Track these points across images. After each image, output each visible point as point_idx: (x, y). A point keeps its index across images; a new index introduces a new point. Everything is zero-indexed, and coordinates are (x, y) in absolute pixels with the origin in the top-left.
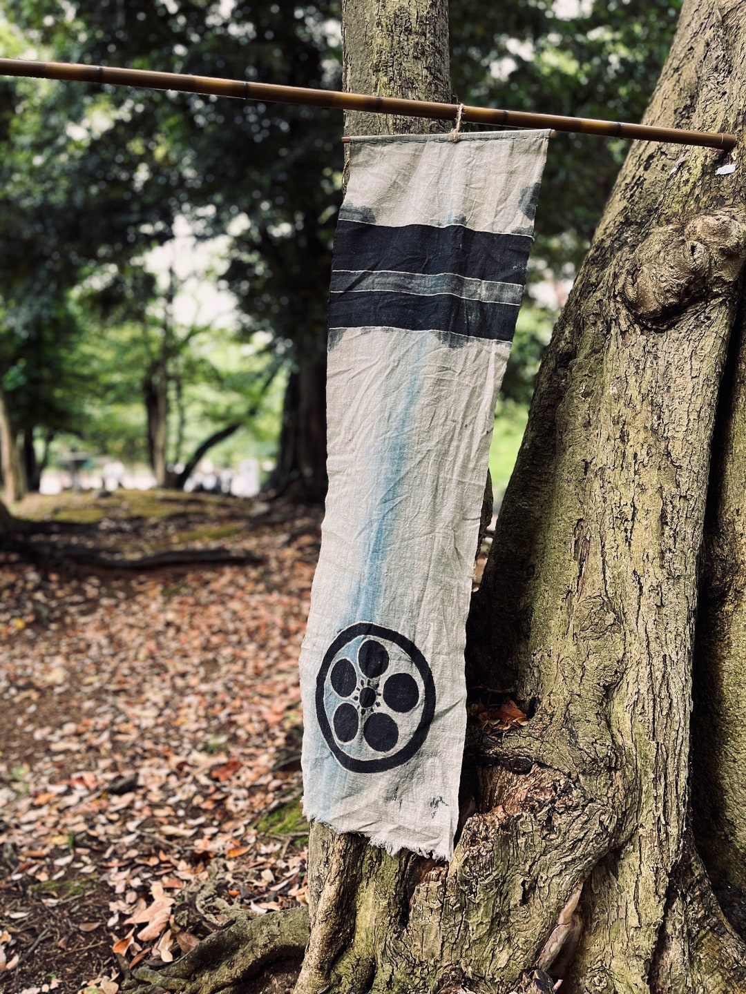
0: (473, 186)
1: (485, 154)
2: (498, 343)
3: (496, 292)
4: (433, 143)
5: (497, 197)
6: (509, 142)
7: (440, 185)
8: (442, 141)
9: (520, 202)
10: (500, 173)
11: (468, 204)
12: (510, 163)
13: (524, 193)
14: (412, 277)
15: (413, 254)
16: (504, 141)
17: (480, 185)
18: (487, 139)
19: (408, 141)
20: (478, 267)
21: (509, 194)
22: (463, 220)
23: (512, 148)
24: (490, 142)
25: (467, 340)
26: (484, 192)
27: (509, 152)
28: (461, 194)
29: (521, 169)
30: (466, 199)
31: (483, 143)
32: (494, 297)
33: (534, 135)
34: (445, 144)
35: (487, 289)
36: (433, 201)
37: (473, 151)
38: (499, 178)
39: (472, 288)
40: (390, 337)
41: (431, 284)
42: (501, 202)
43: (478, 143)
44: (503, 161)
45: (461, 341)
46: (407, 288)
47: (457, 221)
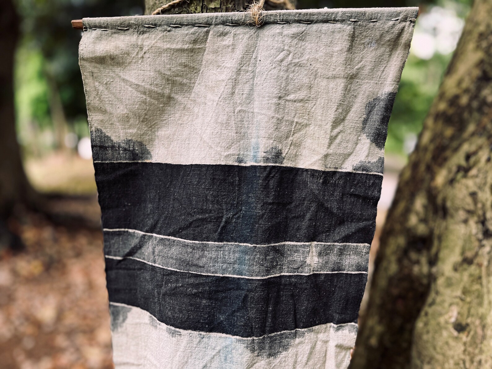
0: (291, 97)
1: (309, 45)
2: (338, 329)
3: (333, 258)
4: (221, 28)
5: (331, 115)
6: (348, 28)
7: (237, 97)
8: (236, 24)
9: (365, 122)
10: (334, 77)
11: (284, 128)
12: (348, 62)
13: (370, 107)
14: (204, 248)
15: (203, 211)
16: (338, 25)
17: (301, 95)
18: (310, 22)
19: (180, 25)
20: (305, 223)
21: (347, 112)
22: (278, 155)
23: (353, 37)
24: (315, 27)
25: (295, 335)
26: (309, 105)
27: (346, 44)
28: (271, 113)
29: (366, 71)
30: (280, 121)
31: (302, 27)
32: (330, 265)
33: (390, 16)
34: (240, 30)
35: (320, 254)
36: (228, 124)
37: (288, 40)
38: (332, 85)
39: (298, 257)
40: (178, 344)
41: (232, 257)
42: (337, 122)
43: (295, 29)
44: (339, 59)
45: (285, 341)
46: (197, 266)
47: (267, 160)
